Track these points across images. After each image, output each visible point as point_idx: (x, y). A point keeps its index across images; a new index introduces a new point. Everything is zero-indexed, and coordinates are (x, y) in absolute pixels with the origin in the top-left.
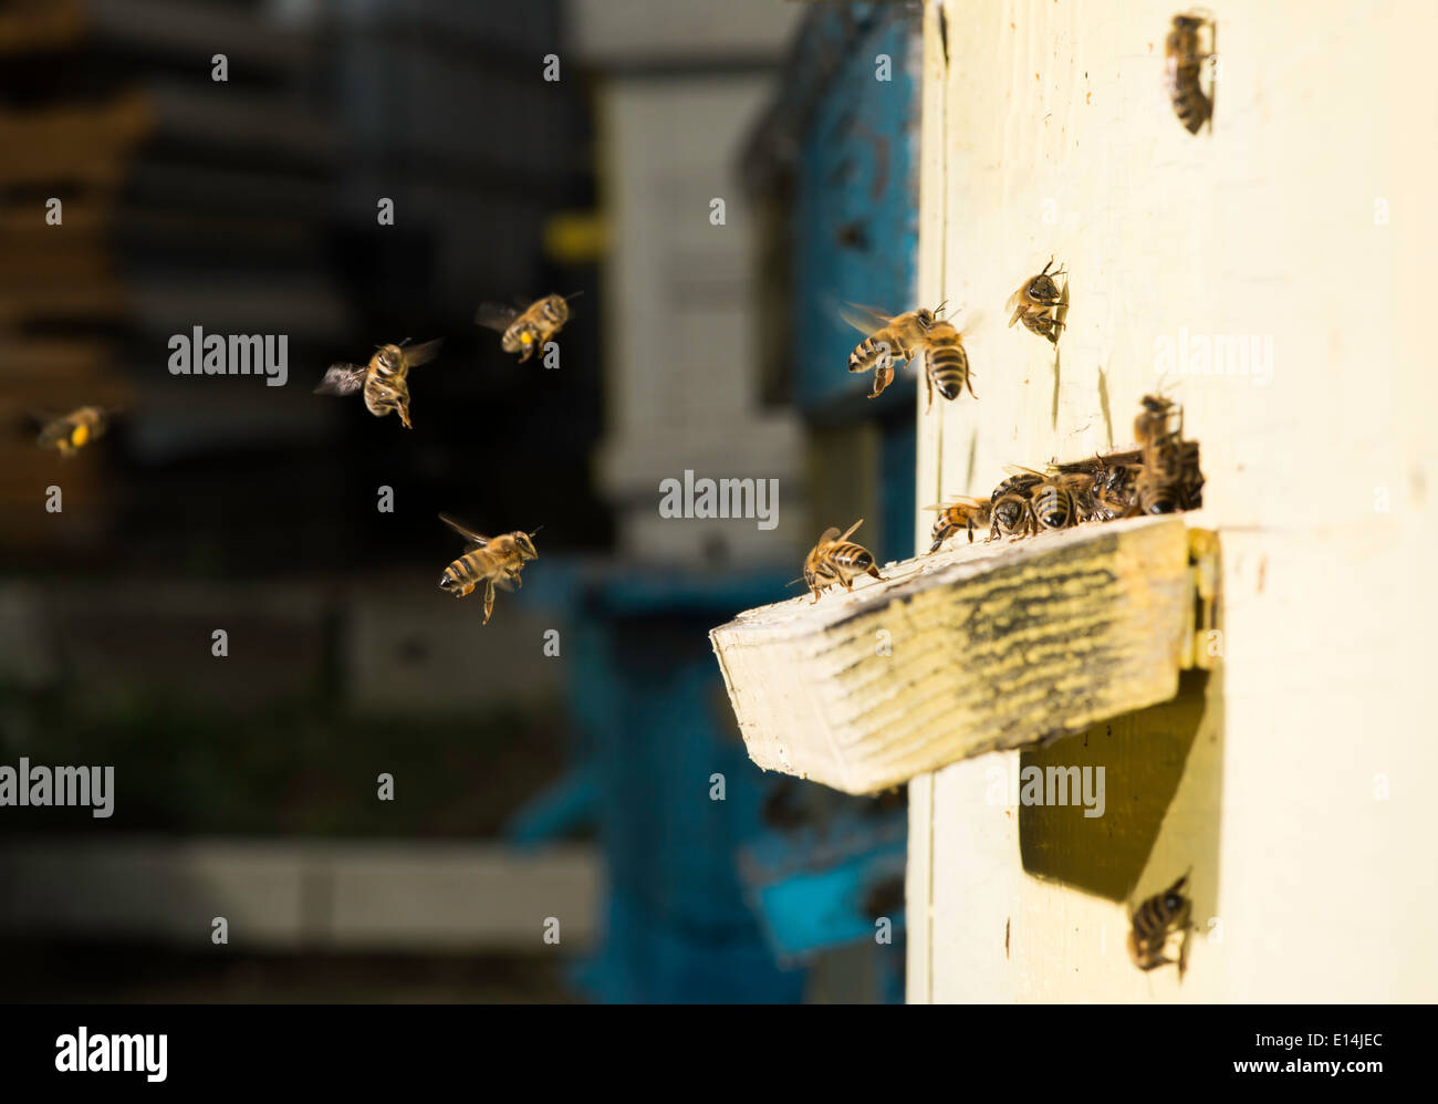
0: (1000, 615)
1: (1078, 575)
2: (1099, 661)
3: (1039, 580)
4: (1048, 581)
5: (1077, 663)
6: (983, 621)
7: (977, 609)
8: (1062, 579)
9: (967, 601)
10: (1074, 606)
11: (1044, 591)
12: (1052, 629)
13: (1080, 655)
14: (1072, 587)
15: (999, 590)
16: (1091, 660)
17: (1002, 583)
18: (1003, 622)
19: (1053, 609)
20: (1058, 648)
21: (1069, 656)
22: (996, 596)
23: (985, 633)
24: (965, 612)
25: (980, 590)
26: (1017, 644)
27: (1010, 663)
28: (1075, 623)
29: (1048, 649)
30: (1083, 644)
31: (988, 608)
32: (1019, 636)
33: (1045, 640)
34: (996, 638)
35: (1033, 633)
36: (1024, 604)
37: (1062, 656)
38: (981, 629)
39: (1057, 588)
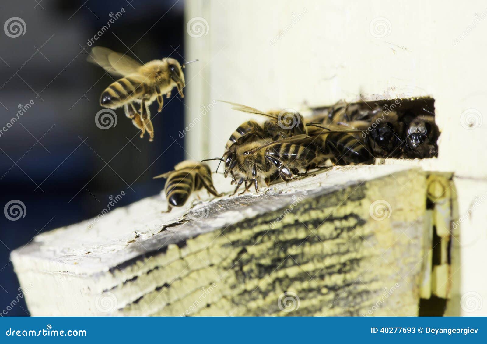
0: (263, 256)
1: (331, 219)
2: (350, 293)
3: (297, 224)
4: (305, 224)
5: (331, 296)
6: (248, 261)
7: (244, 251)
8: (317, 223)
9: (234, 244)
10: (328, 246)
11: (302, 234)
12: (309, 267)
13: (333, 288)
14: (326, 230)
15: (261, 233)
16: (343, 294)
17: (265, 227)
18: (266, 261)
19: (308, 249)
20: (314, 284)
21: (324, 291)
22: (259, 239)
23: (251, 271)
24: (233, 253)
25: (246, 234)
26: (279, 280)
27: (271, 297)
28: (328, 262)
29: (305, 285)
30: (337, 279)
31: (252, 250)
32: (281, 274)
33: (302, 277)
34: (260, 277)
35: (292, 271)
36: (285, 245)
37: (318, 290)
38: (246, 268)
39: (313, 232)
